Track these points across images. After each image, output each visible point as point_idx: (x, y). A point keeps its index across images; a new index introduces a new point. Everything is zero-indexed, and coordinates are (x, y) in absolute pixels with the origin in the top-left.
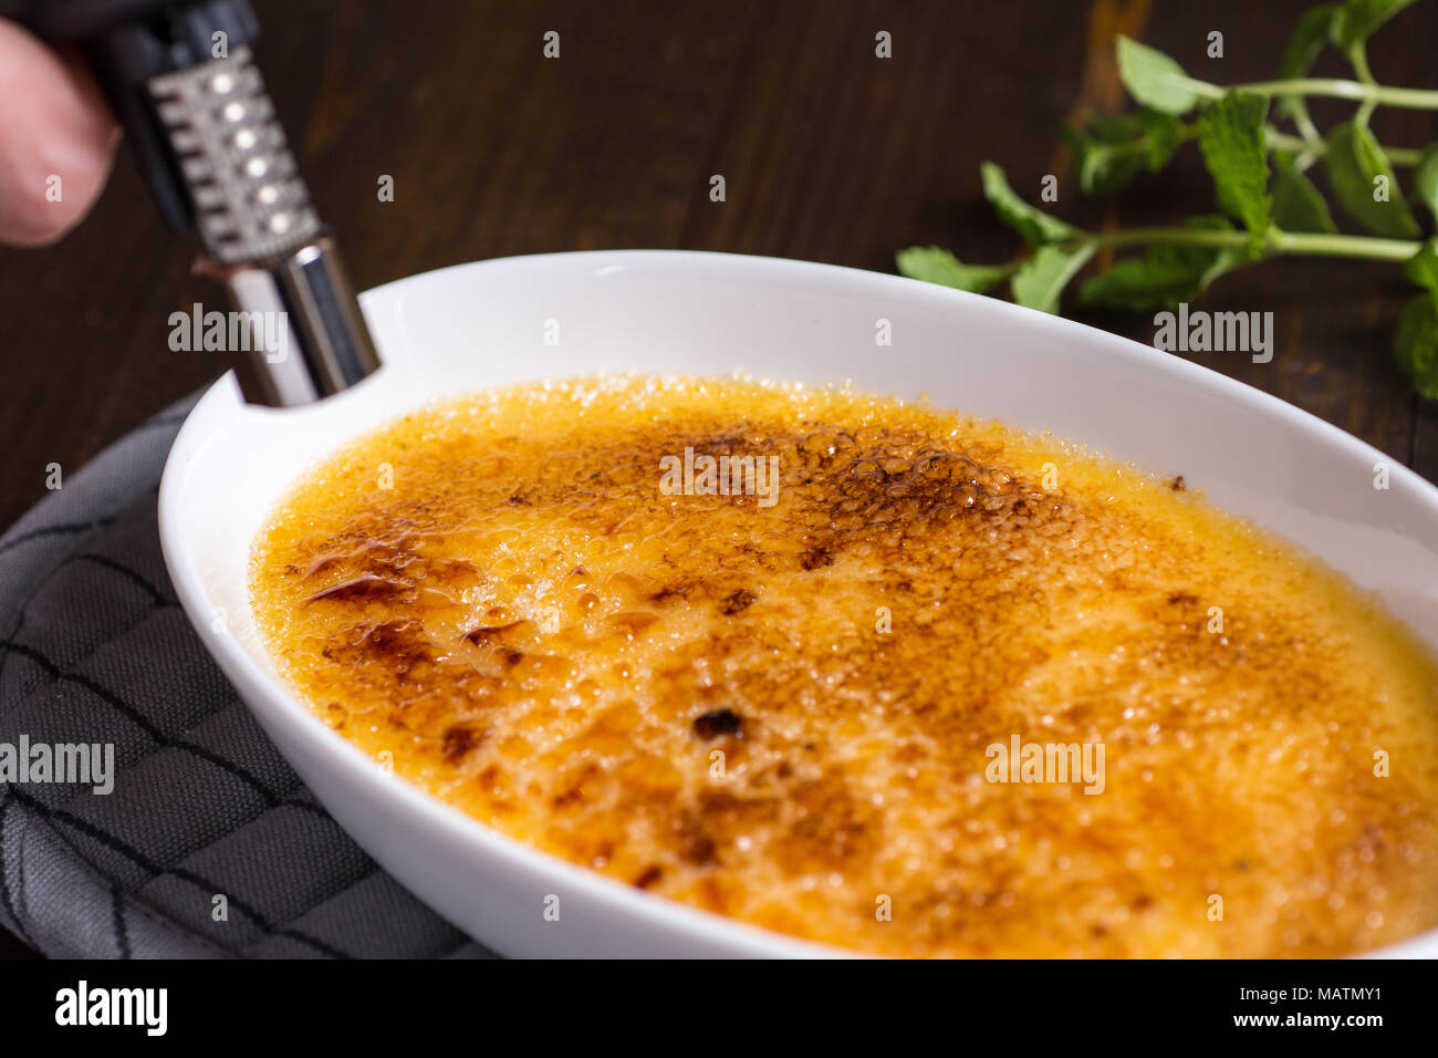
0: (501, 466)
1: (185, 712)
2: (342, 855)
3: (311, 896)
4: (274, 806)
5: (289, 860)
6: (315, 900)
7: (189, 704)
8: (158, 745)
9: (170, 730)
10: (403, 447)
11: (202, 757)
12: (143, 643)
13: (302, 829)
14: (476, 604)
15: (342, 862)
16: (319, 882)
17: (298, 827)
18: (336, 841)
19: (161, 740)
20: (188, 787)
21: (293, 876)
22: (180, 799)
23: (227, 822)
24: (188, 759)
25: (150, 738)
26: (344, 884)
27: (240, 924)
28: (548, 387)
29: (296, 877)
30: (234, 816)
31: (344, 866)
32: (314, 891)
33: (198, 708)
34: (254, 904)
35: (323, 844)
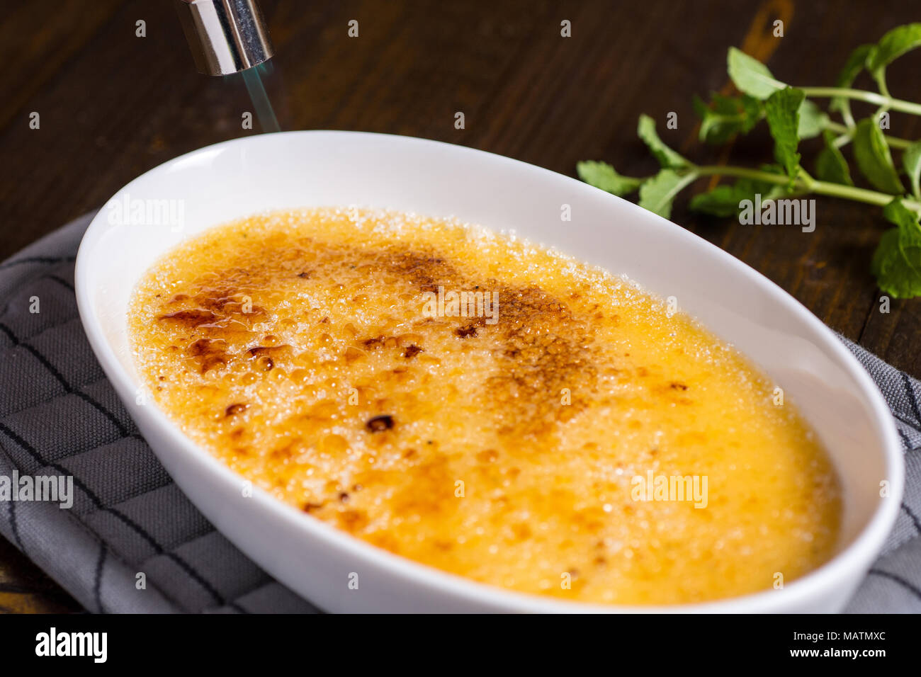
0: (298, 254)
1: (87, 375)
2: (155, 470)
3: (131, 492)
4: (124, 437)
5: (123, 469)
6: (133, 494)
7: (90, 371)
8: (66, 392)
9: (75, 384)
10: (245, 236)
11: (89, 402)
12: (71, 331)
13: (135, 452)
14: (260, 332)
15: (155, 474)
16: (138, 484)
17: (133, 450)
18: (153, 462)
19: (68, 389)
20: (75, 418)
21: (123, 478)
22: (69, 425)
23: (95, 442)
24: (80, 402)
25: (62, 387)
26: (153, 487)
27: (85, 501)
28: (338, 212)
29: (125, 479)
30: (99, 439)
31: (155, 477)
32: (134, 489)
33: (94, 374)
34: (96, 492)
35: (145, 462)
